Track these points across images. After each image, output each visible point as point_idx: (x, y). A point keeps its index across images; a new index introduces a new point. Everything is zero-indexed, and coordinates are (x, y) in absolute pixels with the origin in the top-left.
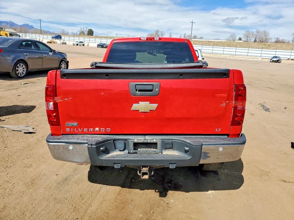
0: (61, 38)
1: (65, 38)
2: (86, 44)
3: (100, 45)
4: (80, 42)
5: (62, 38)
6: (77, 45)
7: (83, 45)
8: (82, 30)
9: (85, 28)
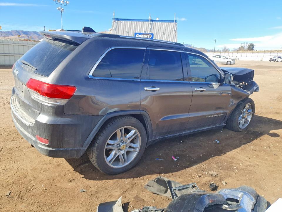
8: (243, 45)
9: (246, 44)
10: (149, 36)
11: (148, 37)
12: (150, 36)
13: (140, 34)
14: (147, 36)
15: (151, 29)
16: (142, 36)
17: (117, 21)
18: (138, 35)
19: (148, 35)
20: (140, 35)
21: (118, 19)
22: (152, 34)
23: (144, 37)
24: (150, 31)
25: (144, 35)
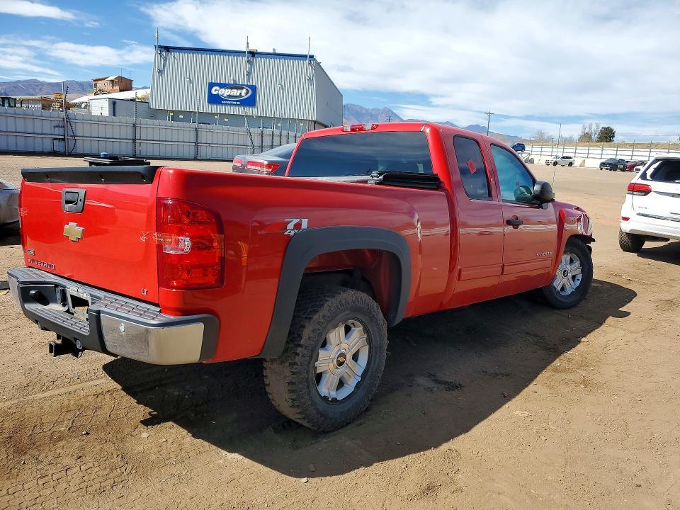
0: (524, 149)
1: (534, 149)
2: (577, 162)
3: (608, 164)
4: (563, 158)
5: (526, 149)
6: (555, 163)
7: (571, 164)
8: (587, 130)
9: (594, 127)
10: (244, 91)
11: (243, 94)
12: (248, 92)
13: (222, 86)
14: (239, 91)
15: (249, 74)
16: (227, 90)
17: (165, 54)
18: (218, 88)
19: (242, 88)
20: (223, 90)
21: (167, 49)
22: (254, 88)
23: (232, 94)
24: (249, 81)
25: (232, 88)
